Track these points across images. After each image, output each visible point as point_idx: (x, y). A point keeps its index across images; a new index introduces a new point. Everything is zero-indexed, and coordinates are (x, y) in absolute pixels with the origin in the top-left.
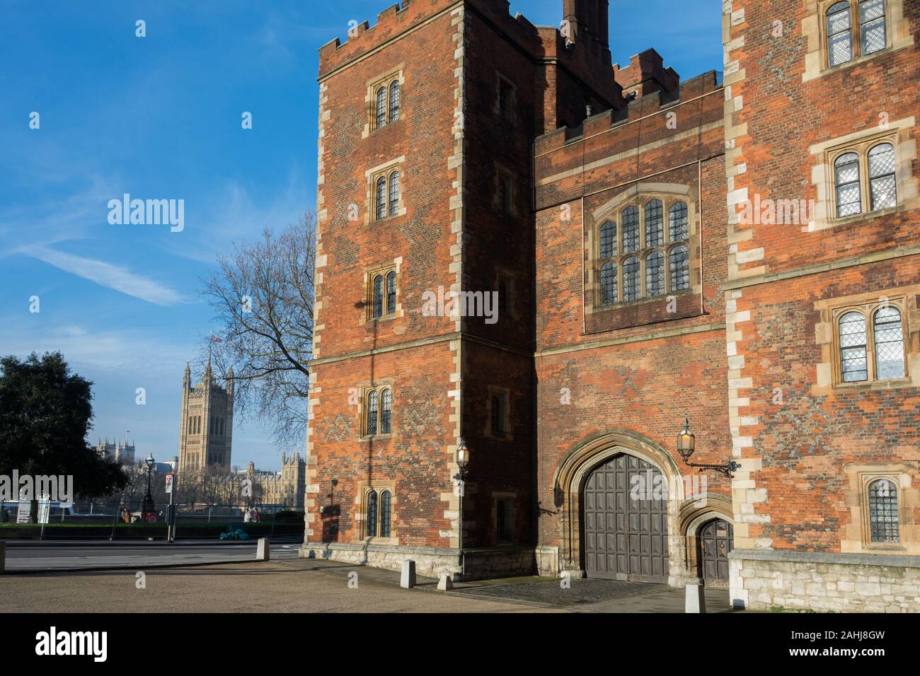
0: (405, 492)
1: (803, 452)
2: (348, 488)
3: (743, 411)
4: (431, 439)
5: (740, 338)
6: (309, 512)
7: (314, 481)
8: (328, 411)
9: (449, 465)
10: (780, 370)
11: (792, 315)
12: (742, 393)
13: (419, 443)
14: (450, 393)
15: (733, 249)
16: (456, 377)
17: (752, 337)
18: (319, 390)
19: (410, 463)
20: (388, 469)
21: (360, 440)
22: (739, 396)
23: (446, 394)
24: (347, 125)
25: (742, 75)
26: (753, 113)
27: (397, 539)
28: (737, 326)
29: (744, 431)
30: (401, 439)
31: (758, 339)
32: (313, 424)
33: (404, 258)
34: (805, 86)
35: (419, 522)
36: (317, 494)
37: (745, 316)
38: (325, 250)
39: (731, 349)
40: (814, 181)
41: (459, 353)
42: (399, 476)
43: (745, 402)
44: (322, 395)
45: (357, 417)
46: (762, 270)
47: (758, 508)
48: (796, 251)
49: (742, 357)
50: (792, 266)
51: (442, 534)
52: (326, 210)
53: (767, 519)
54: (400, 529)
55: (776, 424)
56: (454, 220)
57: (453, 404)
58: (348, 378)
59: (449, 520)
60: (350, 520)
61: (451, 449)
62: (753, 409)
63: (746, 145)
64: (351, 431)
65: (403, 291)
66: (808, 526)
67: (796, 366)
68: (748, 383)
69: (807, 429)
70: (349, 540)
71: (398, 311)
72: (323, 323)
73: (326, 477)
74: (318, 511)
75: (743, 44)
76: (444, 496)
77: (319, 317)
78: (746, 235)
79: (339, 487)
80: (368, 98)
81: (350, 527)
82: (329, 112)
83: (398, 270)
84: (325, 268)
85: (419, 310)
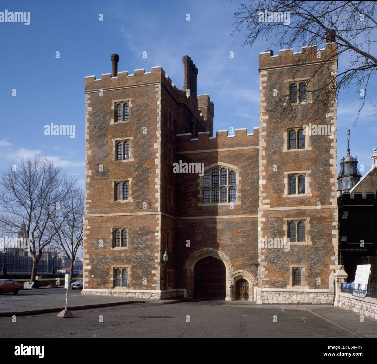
0: (135, 270)
2: (106, 268)
4: (147, 251)
5: (262, 226)
6: (85, 277)
7: (87, 264)
8: (94, 236)
9: (155, 260)
11: (277, 221)
13: (141, 252)
14: (156, 234)
15: (261, 198)
16: (159, 228)
17: (265, 226)
18: (89, 227)
19: (138, 259)
20: (127, 261)
21: (112, 249)
23: (154, 234)
25: (265, 144)
26: (268, 158)
28: (262, 222)
29: (263, 254)
30: (133, 250)
31: (267, 227)
33: (133, 179)
34: (283, 153)
36: (90, 270)
37: (264, 220)
38: (91, 168)
39: (259, 229)
40: (285, 183)
41: (160, 219)
42: (132, 264)
44: (91, 229)
45: (110, 240)
46: (269, 206)
47: (266, 276)
48: (279, 202)
49: (263, 232)
50: (278, 207)
51: (154, 285)
52: (91, 151)
53: (268, 279)
54: (133, 284)
55: (271, 252)
56: (157, 168)
57: (157, 238)
58: (105, 223)
59: (156, 281)
60: (108, 280)
61: (156, 255)
63: (265, 168)
64: (107, 245)
65: (133, 192)
66: (279, 281)
70: (107, 288)
71: (130, 199)
72: (91, 199)
73: (94, 263)
74: (91, 276)
75: (266, 134)
76: (153, 272)
77: (88, 197)
78: (265, 195)
79: (101, 267)
80: (113, 108)
81: (108, 283)
82: (91, 108)
83: (130, 183)
84: (91, 176)
85: (141, 201)
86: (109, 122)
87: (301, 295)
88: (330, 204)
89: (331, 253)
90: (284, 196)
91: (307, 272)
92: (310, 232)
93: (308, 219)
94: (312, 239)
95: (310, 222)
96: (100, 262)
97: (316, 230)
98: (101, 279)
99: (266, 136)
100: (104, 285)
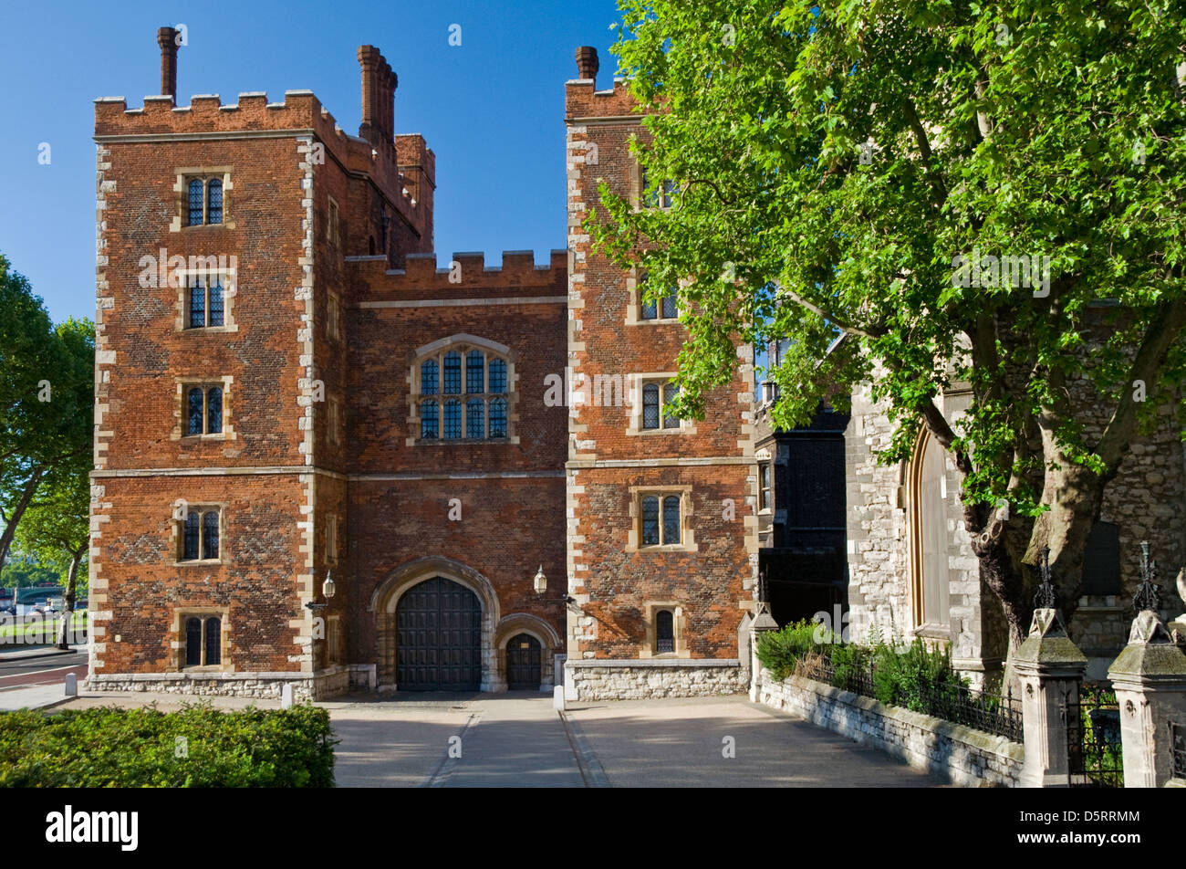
0: (242, 619)
1: (618, 591)
2: (158, 615)
3: (577, 560)
4: (275, 568)
5: (577, 505)
6: (97, 641)
7: (102, 607)
8: (123, 530)
9: (299, 594)
10: (604, 531)
11: (613, 493)
12: (576, 547)
13: (261, 571)
14: (300, 525)
15: (573, 437)
16: (307, 509)
17: (585, 505)
18: (108, 506)
19: (249, 590)
20: (218, 596)
21: (176, 565)
22: (575, 548)
23: (296, 525)
24: (144, 208)
25: (582, 304)
26: (589, 337)
27: (233, 666)
28: (575, 496)
29: (578, 574)
30: (236, 566)
31: (590, 508)
32: (98, 543)
33: (235, 379)
34: (627, 327)
35: (262, 648)
36: (110, 621)
37: (581, 489)
38: (113, 345)
39: (570, 512)
41: (311, 486)
42: (234, 603)
43: (579, 553)
44: (115, 511)
45: (171, 540)
46: (593, 456)
47: (587, 630)
48: (616, 447)
49: (578, 520)
50: (615, 458)
51: (292, 659)
52: (112, 299)
53: (591, 637)
54: (236, 657)
55: (600, 570)
56: (302, 353)
57: (303, 535)
58: (157, 496)
59: (300, 646)
60: (164, 648)
61: (300, 578)
62: (584, 559)
63: (584, 361)
64: (163, 555)
65: (235, 412)
66: (618, 641)
67: (615, 530)
68: (581, 539)
69: (621, 574)
70: (163, 670)
71: (227, 431)
72: (112, 429)
73: (123, 603)
74: (113, 640)
75: (584, 280)
76: (293, 624)
77: (104, 421)
78: (583, 428)
79: (145, 615)
80: (178, 187)
81: (163, 656)
82: (114, 182)
83: (227, 389)
84: (114, 366)
85: (258, 437)
86: (166, 225)
87: (672, 675)
88: (739, 453)
89: (743, 571)
90: (629, 432)
91: (688, 618)
92: (692, 521)
93: (689, 489)
94: (697, 538)
95: (693, 497)
96: (140, 599)
97: (706, 514)
98: (143, 643)
99: (586, 284)
100: (152, 662)
